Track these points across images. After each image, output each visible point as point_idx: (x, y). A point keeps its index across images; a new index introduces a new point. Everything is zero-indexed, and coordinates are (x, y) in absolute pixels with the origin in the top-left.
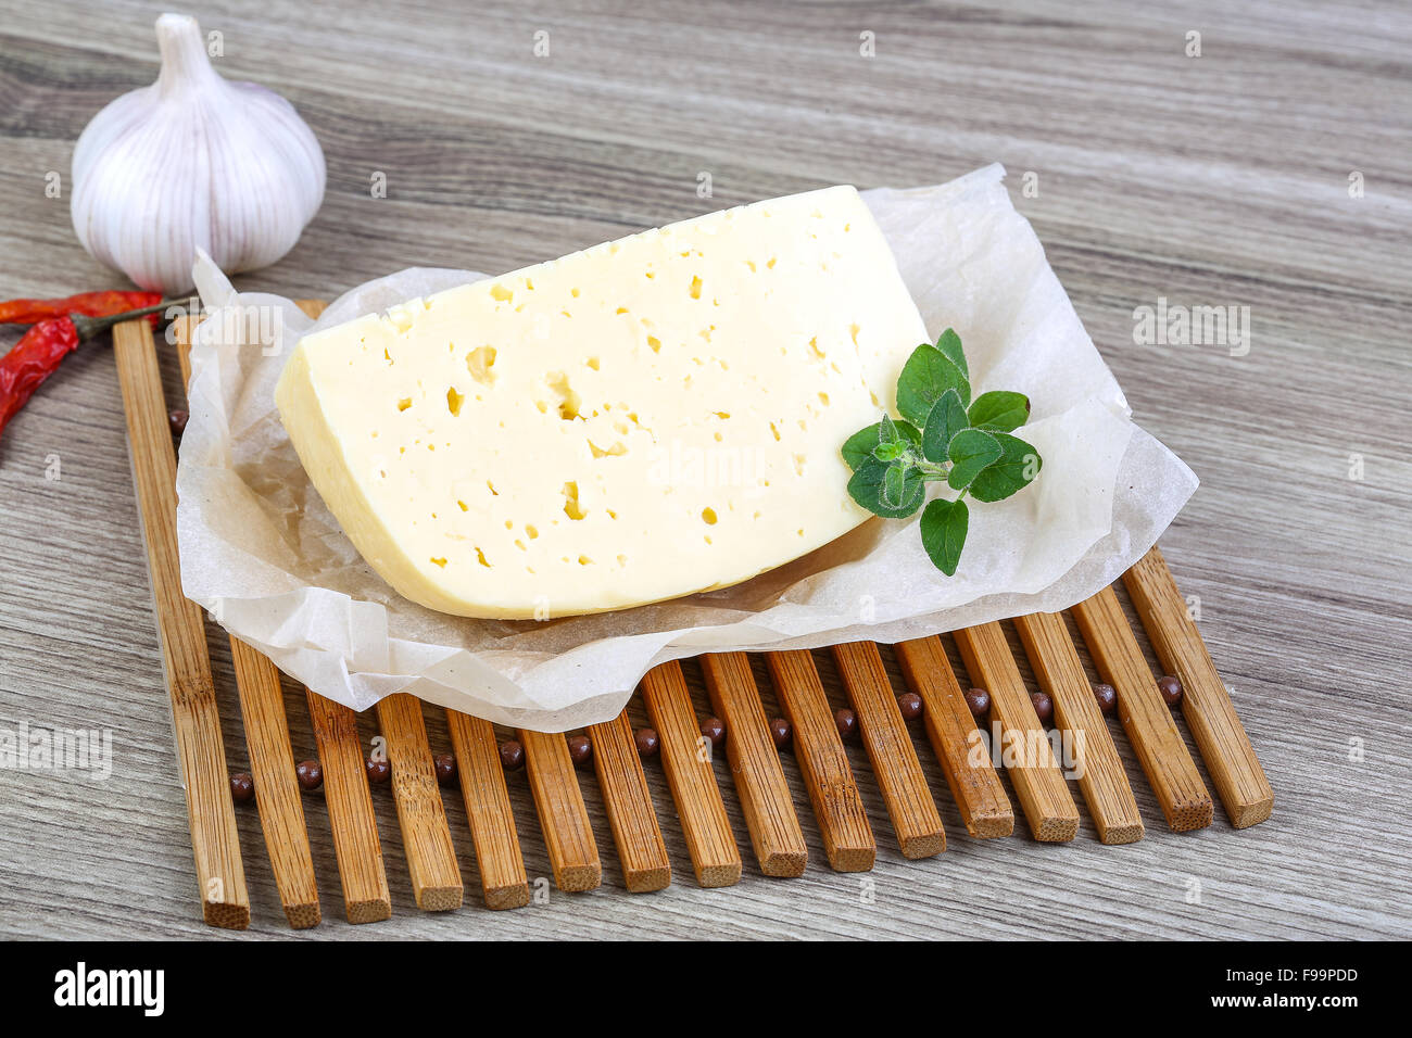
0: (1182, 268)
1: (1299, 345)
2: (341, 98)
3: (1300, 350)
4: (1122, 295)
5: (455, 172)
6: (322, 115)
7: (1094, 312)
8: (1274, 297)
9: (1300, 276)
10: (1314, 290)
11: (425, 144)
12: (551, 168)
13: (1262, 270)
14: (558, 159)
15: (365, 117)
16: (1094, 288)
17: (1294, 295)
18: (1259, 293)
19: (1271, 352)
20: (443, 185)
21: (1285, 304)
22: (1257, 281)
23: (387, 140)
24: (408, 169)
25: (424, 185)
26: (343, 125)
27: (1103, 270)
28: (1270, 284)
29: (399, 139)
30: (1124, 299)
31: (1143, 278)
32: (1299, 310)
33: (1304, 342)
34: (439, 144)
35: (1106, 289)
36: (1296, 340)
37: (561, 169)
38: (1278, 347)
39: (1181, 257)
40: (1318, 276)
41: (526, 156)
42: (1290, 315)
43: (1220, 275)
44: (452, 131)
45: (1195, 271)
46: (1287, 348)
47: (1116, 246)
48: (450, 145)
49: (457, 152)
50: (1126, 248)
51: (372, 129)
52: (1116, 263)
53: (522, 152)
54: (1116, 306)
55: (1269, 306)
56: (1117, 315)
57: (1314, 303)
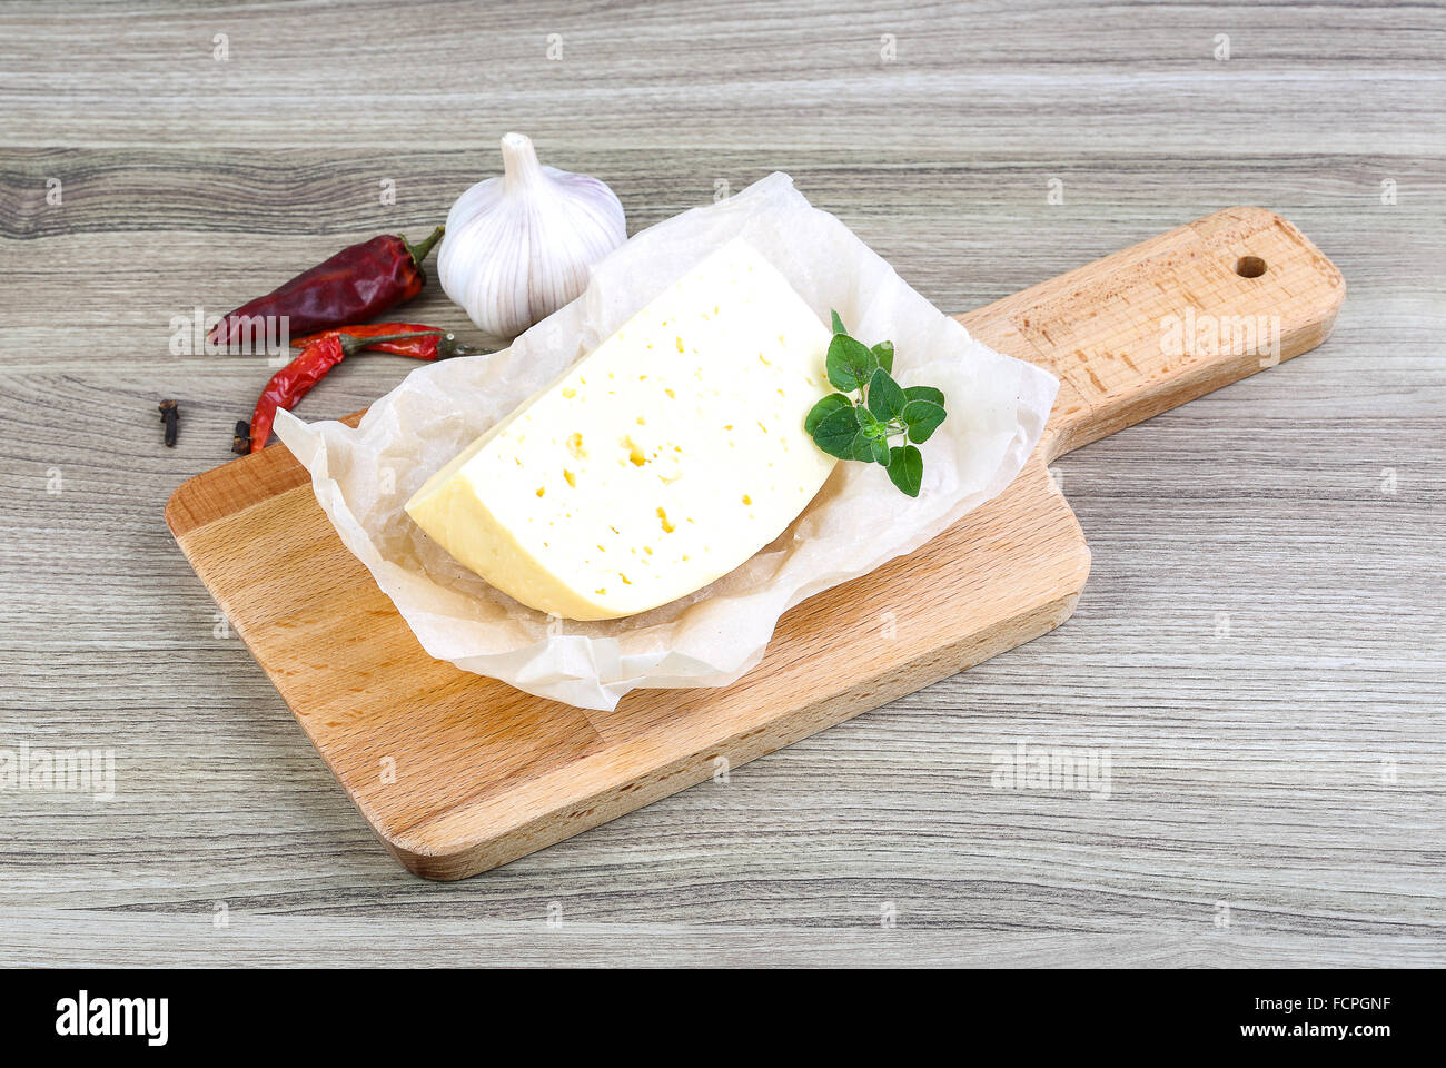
0: (912, 170)
1: (1012, 218)
2: (257, 152)
3: (1014, 222)
4: (878, 203)
5: (367, 201)
6: (249, 170)
7: (863, 222)
8: (984, 181)
9: (995, 159)
10: (1009, 169)
11: (335, 180)
12: (435, 181)
13: (968, 160)
14: (435, 173)
15: (282, 165)
16: (856, 202)
17: (996, 176)
18: (971, 181)
19: (995, 229)
20: (363, 213)
21: (992, 186)
22: (968, 170)
23: (306, 182)
24: (332, 204)
25: (349, 217)
26: (267, 175)
27: (858, 185)
28: (977, 170)
29: (314, 180)
30: (880, 206)
31: (887, 186)
32: (1005, 188)
33: (1015, 215)
34: (344, 178)
35: (864, 201)
36: (1010, 215)
37: (442, 181)
38: (999, 223)
39: (907, 161)
40: (1010, 156)
41: (412, 175)
42: (999, 194)
43: (940, 170)
44: (350, 164)
45: (922, 171)
46: (1005, 222)
47: (859, 162)
48: (353, 176)
49: (361, 181)
50: (867, 162)
51: (291, 174)
52: (864, 176)
53: (408, 171)
54: (876, 213)
55: (982, 189)
56: (878, 221)
57: (1012, 180)
